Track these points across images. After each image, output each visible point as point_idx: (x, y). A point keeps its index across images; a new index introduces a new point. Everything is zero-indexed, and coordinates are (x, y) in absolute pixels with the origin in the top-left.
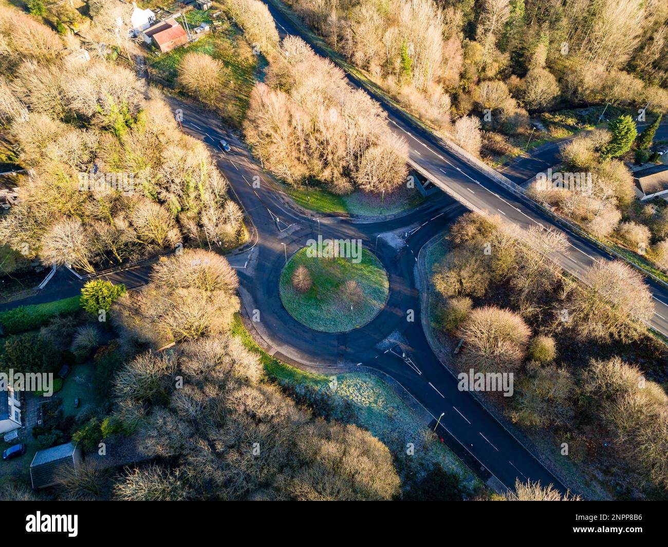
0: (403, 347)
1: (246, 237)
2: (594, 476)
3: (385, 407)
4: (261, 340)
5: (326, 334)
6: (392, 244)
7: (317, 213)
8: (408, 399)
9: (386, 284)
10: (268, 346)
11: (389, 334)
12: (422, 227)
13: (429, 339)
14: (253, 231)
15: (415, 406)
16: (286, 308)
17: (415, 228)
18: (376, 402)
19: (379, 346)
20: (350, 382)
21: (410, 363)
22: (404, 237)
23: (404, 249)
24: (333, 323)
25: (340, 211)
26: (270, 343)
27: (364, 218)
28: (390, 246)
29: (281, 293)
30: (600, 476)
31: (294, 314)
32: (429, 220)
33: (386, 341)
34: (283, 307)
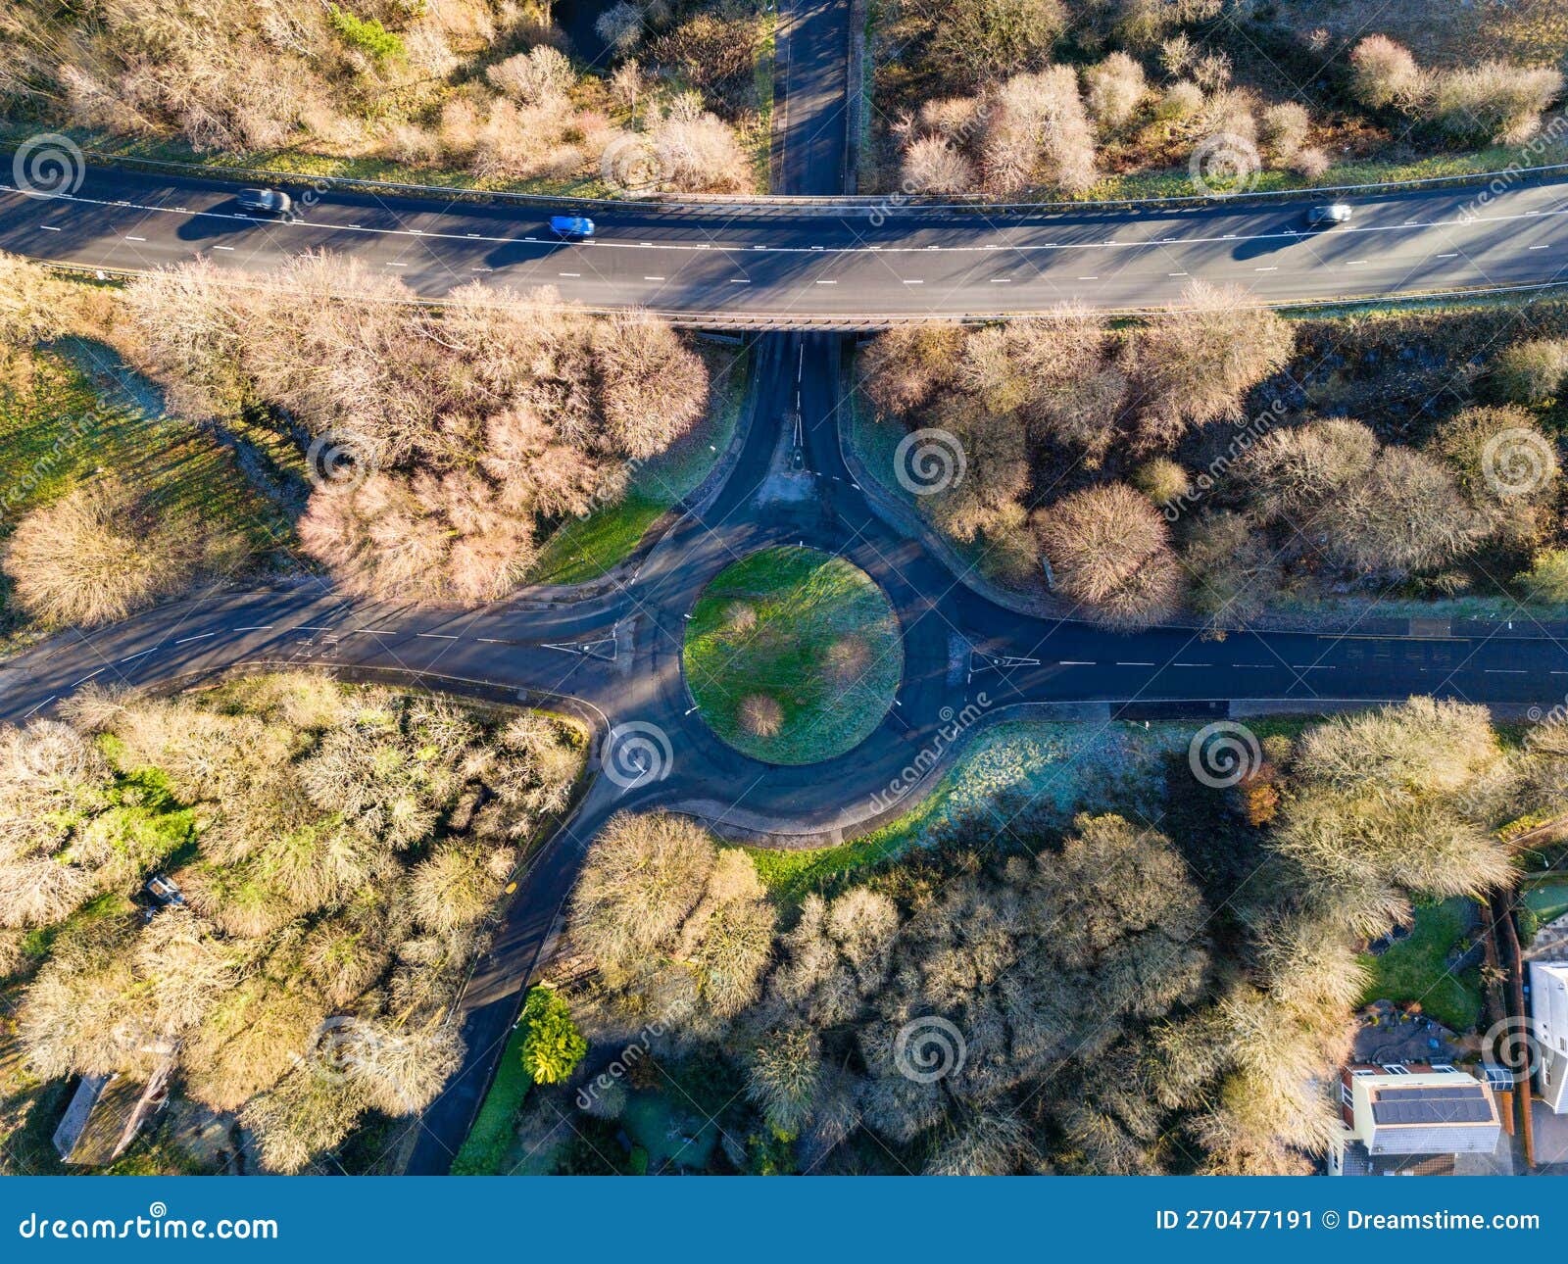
0: (982, 650)
1: (582, 728)
2: (1336, 593)
3: (1044, 752)
4: (804, 840)
5: (870, 740)
6: (793, 496)
7: (624, 566)
8: (1058, 712)
9: (863, 578)
10: (822, 835)
11: (947, 652)
12: (801, 412)
13: (1002, 602)
14: (574, 706)
15: (1074, 712)
16: (777, 762)
17: (793, 428)
18: (1027, 758)
19: (951, 679)
20: (972, 768)
21: (1013, 662)
22: (798, 466)
23: (821, 485)
24: (862, 716)
25: (656, 521)
26: (820, 830)
27: (701, 493)
28: (796, 503)
29: (744, 750)
30: (1343, 588)
31: (798, 760)
32: (796, 386)
33: (954, 665)
34: (772, 767)
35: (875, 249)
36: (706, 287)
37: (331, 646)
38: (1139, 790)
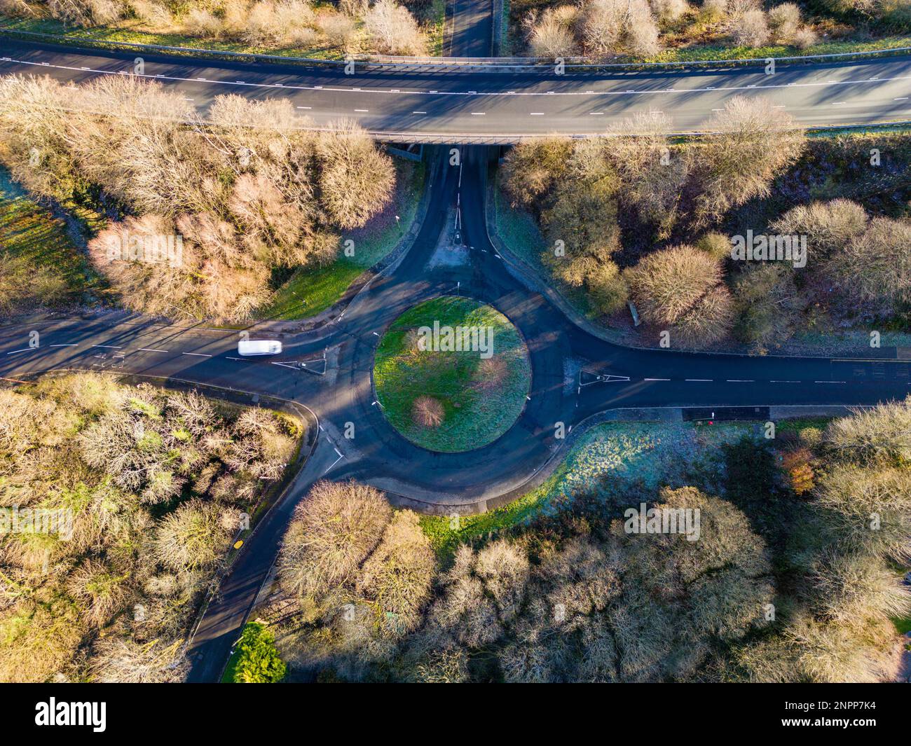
0: (590, 370)
1: (299, 424)
2: (843, 327)
3: (635, 444)
4: (459, 509)
5: (508, 434)
6: (454, 262)
7: (334, 308)
8: (645, 414)
9: (503, 319)
10: (471, 505)
11: (562, 371)
12: (461, 207)
13: (601, 336)
14: (292, 407)
15: (656, 415)
16: (440, 450)
17: (455, 217)
18: (623, 448)
19: (566, 391)
20: (582, 456)
21: (611, 379)
22: (457, 242)
23: (474, 255)
24: (502, 416)
25: (359, 277)
26: (471, 501)
27: (389, 259)
28: (456, 268)
29: (415, 441)
30: (847, 323)
31: (454, 449)
32: (457, 190)
33: (569, 381)
34: (436, 454)
35: (513, 93)
36: (398, 117)
37: (120, 360)
38: (706, 472)
